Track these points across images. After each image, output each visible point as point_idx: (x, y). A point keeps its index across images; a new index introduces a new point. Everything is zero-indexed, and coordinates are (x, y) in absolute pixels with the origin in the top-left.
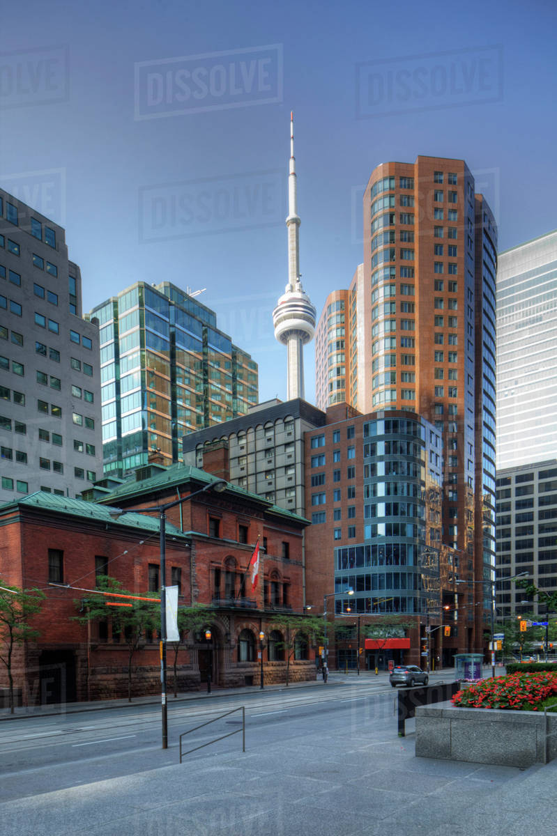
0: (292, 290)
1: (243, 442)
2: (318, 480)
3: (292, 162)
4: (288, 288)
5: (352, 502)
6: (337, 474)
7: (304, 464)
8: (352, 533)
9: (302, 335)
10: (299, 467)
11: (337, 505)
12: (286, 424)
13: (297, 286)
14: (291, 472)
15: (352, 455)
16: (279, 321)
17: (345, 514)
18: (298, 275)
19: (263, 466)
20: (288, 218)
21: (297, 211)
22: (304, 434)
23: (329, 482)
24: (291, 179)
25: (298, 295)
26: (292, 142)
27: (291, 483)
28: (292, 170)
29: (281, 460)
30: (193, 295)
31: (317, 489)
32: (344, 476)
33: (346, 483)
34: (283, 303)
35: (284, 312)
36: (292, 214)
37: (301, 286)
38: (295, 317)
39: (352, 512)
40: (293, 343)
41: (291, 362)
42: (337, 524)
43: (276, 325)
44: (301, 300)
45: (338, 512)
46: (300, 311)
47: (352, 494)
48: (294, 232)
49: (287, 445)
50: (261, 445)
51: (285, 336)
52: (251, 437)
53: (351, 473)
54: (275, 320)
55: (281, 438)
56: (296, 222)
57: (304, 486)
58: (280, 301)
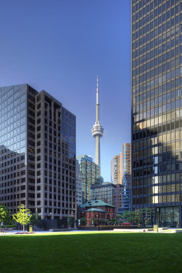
0: (97, 123)
1: (102, 189)
2: (115, 197)
3: (97, 89)
4: (96, 123)
5: (120, 201)
6: (118, 197)
7: (113, 194)
8: (120, 206)
9: (100, 136)
10: (112, 195)
11: (118, 201)
12: (110, 187)
13: (98, 122)
14: (110, 195)
15: (120, 194)
16: (94, 132)
17: (119, 203)
18: (99, 119)
19: (105, 194)
20: (96, 104)
21: (99, 102)
22: (113, 189)
23: (117, 197)
24: (97, 94)
25: (99, 125)
26: (97, 83)
27: (111, 197)
28: (97, 91)
29: (109, 193)
30: (89, 156)
31: (115, 198)
32: (119, 197)
33: (119, 198)
34: (94, 127)
35: (95, 130)
36: (97, 103)
37: (100, 122)
38: (98, 131)
39: (120, 203)
40: (97, 138)
41: (97, 143)
42: (118, 204)
43: (93, 133)
44: (100, 126)
45: (118, 203)
46: (99, 129)
47: (120, 200)
48: (98, 108)
49: (110, 191)
50: (105, 190)
51: (95, 136)
52: (103, 189)
53: (120, 196)
54: (92, 132)
55: (109, 189)
56: (99, 105)
57: (113, 198)
58: (94, 126)
